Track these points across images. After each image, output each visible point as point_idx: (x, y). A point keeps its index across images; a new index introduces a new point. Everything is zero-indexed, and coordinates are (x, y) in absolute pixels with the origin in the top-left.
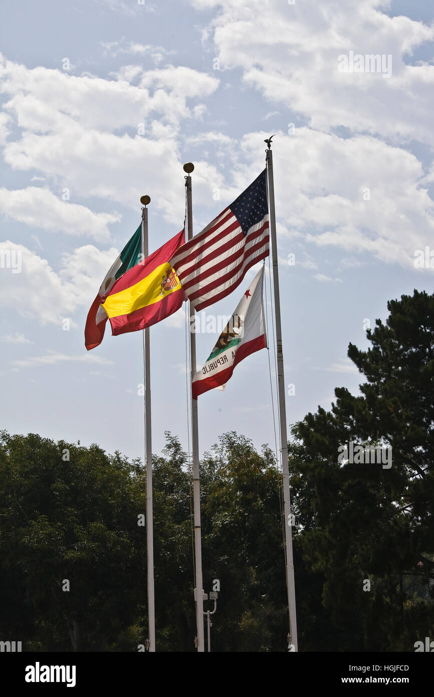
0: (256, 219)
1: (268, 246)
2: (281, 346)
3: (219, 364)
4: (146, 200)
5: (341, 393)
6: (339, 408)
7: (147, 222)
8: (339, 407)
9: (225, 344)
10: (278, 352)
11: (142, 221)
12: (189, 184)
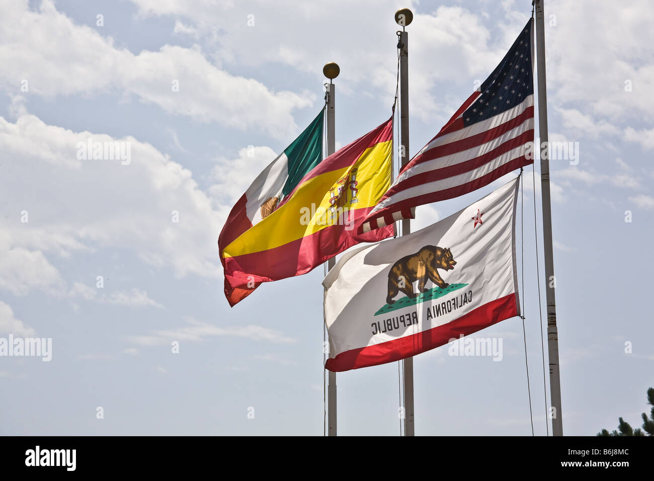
2: (555, 314)
4: (332, 71)
7: (333, 108)
9: (419, 292)
10: (548, 325)
11: (326, 105)
12: (403, 44)
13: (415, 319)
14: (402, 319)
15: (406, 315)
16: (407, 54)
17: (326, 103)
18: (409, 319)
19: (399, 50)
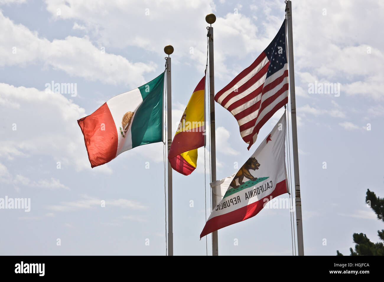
0: (275, 68)
1: (287, 94)
2: (299, 191)
3: (231, 204)
4: (169, 50)
5: (359, 239)
6: (358, 254)
7: (170, 71)
8: (358, 252)
9: (239, 184)
10: (296, 197)
11: (165, 70)
12: (211, 34)
13: (239, 200)
14: (231, 201)
15: (234, 198)
16: (213, 40)
17: (166, 68)
18: (236, 200)
19: (208, 37)
